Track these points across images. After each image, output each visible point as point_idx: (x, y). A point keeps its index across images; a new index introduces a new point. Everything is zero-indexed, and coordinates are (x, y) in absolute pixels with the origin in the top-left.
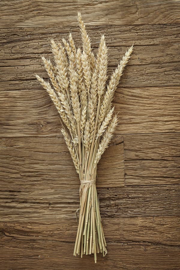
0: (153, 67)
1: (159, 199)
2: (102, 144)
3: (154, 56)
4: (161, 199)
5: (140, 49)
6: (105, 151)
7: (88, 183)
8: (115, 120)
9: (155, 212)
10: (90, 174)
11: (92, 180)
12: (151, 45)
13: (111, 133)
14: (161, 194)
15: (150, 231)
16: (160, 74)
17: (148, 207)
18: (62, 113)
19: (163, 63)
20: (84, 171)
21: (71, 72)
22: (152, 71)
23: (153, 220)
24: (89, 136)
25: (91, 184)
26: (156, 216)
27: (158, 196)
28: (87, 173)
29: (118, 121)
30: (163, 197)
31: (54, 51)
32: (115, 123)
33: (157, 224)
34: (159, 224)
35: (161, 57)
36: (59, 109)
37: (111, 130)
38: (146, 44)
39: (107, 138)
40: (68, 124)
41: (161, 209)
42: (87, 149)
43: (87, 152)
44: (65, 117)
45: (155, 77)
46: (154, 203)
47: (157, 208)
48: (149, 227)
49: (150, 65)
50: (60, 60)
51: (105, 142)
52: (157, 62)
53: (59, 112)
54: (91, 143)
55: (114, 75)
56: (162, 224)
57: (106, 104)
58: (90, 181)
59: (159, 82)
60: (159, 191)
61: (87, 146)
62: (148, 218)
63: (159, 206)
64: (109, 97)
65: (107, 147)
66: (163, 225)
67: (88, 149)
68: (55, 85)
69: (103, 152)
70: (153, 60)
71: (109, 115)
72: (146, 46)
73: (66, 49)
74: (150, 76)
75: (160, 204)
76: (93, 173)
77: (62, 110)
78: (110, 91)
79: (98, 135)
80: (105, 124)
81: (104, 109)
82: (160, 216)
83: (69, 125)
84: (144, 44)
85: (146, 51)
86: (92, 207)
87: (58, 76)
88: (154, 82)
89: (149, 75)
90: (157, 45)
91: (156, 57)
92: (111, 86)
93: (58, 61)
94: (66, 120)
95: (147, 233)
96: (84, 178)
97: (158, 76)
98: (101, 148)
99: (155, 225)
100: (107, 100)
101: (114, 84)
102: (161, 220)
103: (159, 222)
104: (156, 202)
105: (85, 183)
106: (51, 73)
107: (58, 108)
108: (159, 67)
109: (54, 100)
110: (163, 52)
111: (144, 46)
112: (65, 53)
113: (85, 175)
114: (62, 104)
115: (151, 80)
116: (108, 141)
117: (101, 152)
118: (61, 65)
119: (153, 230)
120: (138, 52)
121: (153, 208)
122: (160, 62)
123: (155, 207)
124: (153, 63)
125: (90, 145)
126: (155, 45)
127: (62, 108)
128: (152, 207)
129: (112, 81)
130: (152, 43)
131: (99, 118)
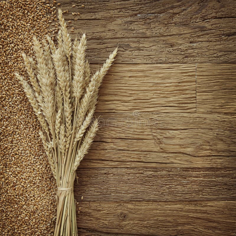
0: (94, 43)
1: (96, 183)
2: (81, 149)
3: (95, 31)
4: (98, 183)
5: (81, 23)
6: (84, 157)
7: (64, 191)
8: (96, 124)
9: (91, 197)
10: (67, 181)
11: (69, 187)
12: (93, 19)
13: (90, 138)
14: (99, 178)
15: (85, 217)
16: (101, 51)
17: (84, 191)
18: (40, 115)
19: (105, 39)
20: (61, 178)
21: (50, 72)
22: (93, 47)
23: (89, 205)
24: (64, 140)
25: (67, 193)
26: (93, 201)
27: (95, 180)
28: (64, 180)
29: (98, 126)
30: (100, 181)
31: (36, 49)
32: (96, 128)
33: (93, 210)
34: (95, 210)
35: (103, 32)
36: (37, 111)
37: (91, 135)
38: (87, 18)
39: (87, 143)
40: (46, 127)
41: (98, 194)
42: (63, 154)
43: (64, 157)
44: (43, 120)
45: (96, 54)
46: (90, 187)
47: (94, 193)
48: (85, 212)
49: (90, 41)
50: (42, 59)
51: (84, 148)
52: (98, 38)
53: (37, 114)
54: (68, 148)
55: (94, 76)
56: (98, 210)
57: (85, 107)
58: (67, 189)
59: (99, 59)
60: (96, 174)
61: (63, 151)
62: (83, 203)
63: (96, 191)
64: (89, 100)
65: (87, 153)
66: (100, 210)
67: (65, 154)
68: (34, 85)
69: (82, 159)
70: (94, 35)
71: (88, 119)
72: (86, 21)
73: (50, 47)
74: (91, 52)
75: (97, 188)
76: (70, 180)
77: (39, 113)
78: (89, 94)
79: (76, 140)
80: (83, 128)
81: (82, 112)
82: (97, 202)
83: (47, 129)
84: (85, 18)
85: (87, 26)
86: (68, 217)
87: (39, 75)
88: (95, 59)
89: (89, 51)
90: (99, 19)
91: (97, 32)
92: (91, 88)
93: (40, 59)
94: (44, 123)
95: (82, 219)
96: (60, 185)
97: (99, 53)
98: (80, 154)
99: (91, 211)
100: (86, 104)
101: (94, 87)
102: (98, 206)
103: (95, 207)
104: (93, 186)
105: (62, 191)
106: (31, 72)
107: (35, 110)
108: (100, 43)
109: (32, 101)
110: (105, 27)
111: (85, 21)
112: (49, 52)
113: (61, 182)
114: (39, 105)
115: (91, 57)
116: (87, 146)
117: (79, 158)
118: (42, 64)
119: (89, 215)
120: (79, 26)
121: (90, 192)
122: (101, 37)
123: (92, 191)
124: (94, 39)
125: (67, 150)
126: (97, 19)
127: (39, 110)
128: (88, 191)
129: (92, 83)
130: (93, 18)
131: (77, 122)
